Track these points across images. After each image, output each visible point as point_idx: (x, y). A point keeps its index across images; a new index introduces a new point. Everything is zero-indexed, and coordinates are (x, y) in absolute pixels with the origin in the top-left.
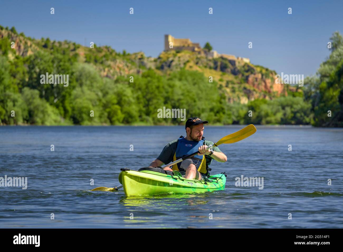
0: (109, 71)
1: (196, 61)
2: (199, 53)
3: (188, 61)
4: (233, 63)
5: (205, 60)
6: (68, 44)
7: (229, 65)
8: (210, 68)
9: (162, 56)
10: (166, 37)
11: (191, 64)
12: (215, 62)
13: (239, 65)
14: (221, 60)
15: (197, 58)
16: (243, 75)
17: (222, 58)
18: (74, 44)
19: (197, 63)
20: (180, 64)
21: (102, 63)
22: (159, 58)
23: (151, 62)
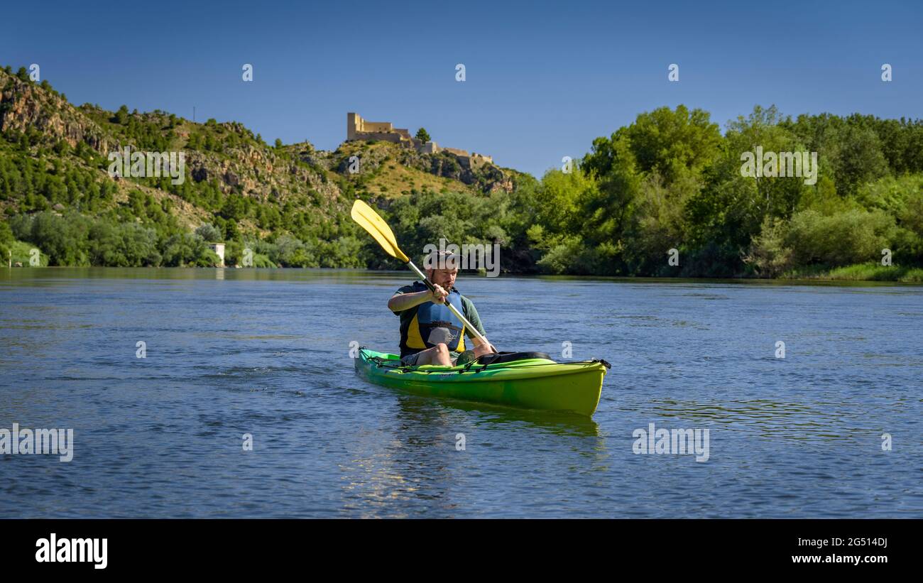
0: (232, 165)
1: (401, 158)
2: (407, 144)
3: (387, 159)
4: (463, 162)
5: (417, 157)
6: (160, 116)
7: (458, 166)
8: (426, 171)
9: (341, 149)
10: (351, 117)
11: (393, 163)
12: (434, 161)
13: (475, 167)
14: (443, 156)
15: (403, 153)
16: (482, 183)
17: (446, 153)
18: (171, 117)
19: (403, 162)
20: (373, 163)
21: (219, 151)
22: (338, 152)
23: (323, 158)
